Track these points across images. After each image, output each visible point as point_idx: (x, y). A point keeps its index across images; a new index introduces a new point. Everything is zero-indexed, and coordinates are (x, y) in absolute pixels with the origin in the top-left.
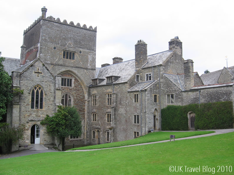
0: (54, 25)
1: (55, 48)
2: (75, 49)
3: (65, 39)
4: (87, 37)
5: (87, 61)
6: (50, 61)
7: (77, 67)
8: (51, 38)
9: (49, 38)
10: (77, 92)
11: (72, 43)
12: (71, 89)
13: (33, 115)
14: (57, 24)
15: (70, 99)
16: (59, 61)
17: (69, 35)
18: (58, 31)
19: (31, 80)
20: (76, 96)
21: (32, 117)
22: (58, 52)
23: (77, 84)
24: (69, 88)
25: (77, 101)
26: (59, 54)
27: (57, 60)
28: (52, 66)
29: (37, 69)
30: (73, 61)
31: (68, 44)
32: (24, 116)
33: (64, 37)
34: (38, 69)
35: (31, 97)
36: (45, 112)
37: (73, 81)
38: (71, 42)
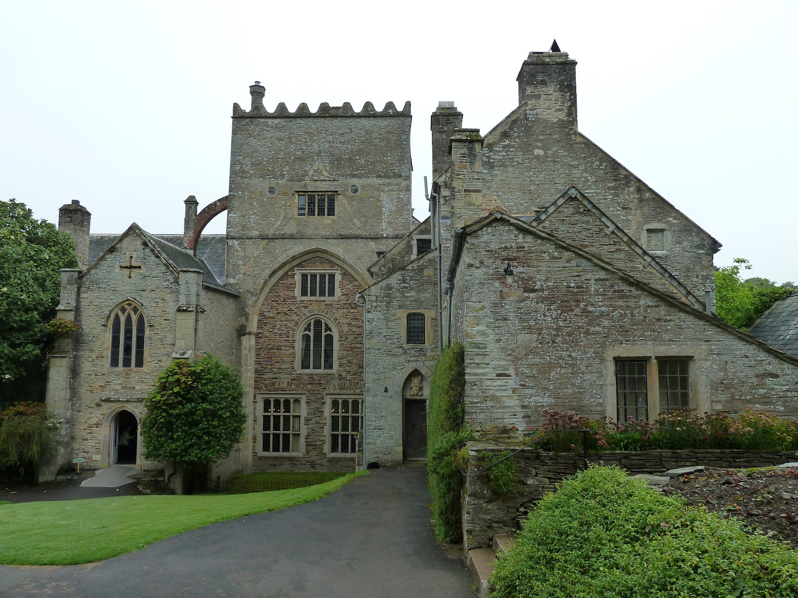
0: (267, 125)
1: (272, 190)
2: (336, 183)
3: (301, 159)
4: (376, 138)
5: (378, 214)
6: (257, 230)
7: (343, 237)
8: (258, 165)
9: (253, 164)
10: (352, 311)
11: (325, 167)
12: (332, 305)
13: (116, 384)
14: (276, 121)
15: (328, 332)
16: (285, 225)
17: (316, 146)
18: (279, 139)
19: (109, 290)
20: (349, 324)
21: (113, 390)
22: (282, 200)
23: (350, 286)
24: (324, 301)
25: (351, 338)
26: (285, 205)
27: (279, 223)
28: (266, 241)
29: (128, 258)
30: (330, 221)
31: (310, 173)
32: (89, 389)
33: (299, 153)
34: (131, 257)
35: (109, 335)
36: (148, 376)
37: (338, 278)
38: (321, 164)
